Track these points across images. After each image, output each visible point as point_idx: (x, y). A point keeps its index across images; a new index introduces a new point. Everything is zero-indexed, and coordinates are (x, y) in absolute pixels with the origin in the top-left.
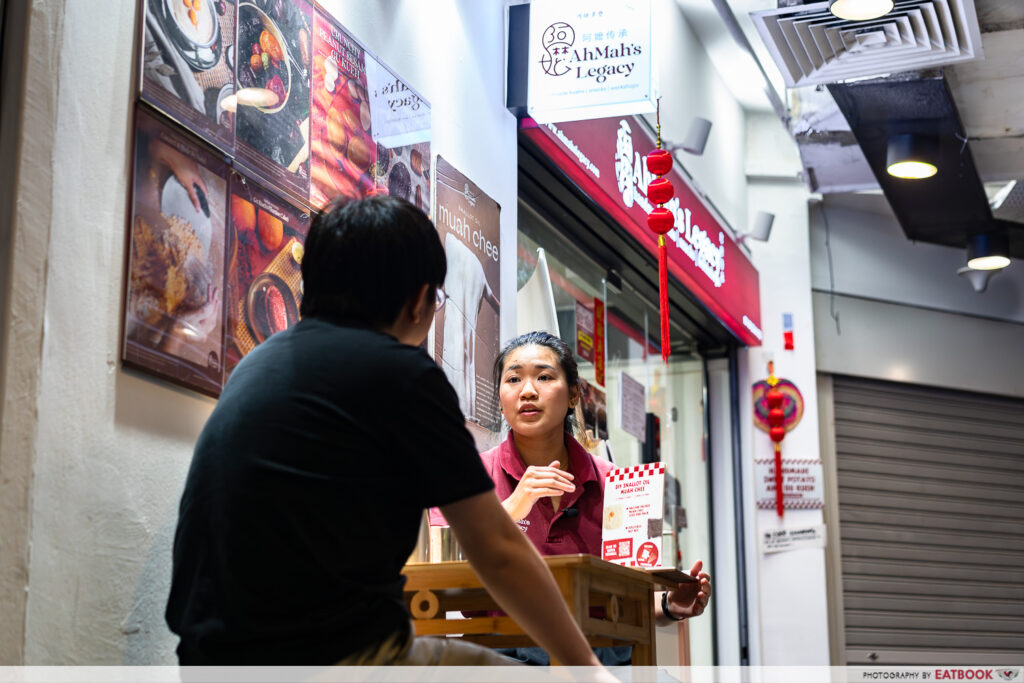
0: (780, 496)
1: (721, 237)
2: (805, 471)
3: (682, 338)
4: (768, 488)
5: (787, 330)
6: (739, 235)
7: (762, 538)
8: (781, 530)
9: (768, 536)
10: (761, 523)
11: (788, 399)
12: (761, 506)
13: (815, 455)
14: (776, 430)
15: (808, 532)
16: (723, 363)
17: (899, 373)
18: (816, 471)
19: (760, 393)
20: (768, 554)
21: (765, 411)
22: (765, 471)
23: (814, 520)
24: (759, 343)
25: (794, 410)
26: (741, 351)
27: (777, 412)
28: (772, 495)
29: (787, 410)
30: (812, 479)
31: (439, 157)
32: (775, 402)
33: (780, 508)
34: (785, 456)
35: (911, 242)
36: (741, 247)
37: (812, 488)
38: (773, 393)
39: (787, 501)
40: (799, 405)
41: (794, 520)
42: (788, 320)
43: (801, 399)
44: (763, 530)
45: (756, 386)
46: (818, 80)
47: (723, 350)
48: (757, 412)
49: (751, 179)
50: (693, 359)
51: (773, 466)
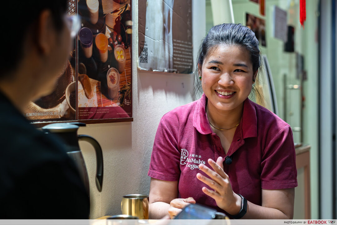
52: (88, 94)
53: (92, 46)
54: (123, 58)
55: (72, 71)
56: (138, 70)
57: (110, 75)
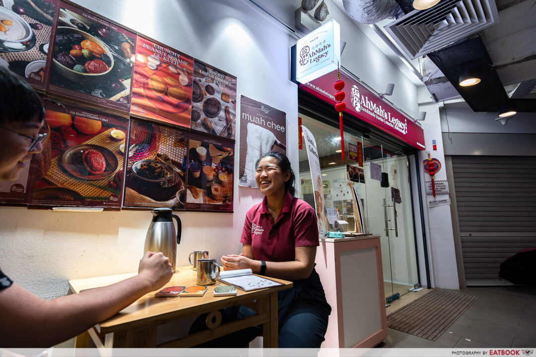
0: (434, 191)
1: (406, 120)
2: (443, 184)
3: (399, 150)
4: (430, 189)
5: (434, 145)
6: (415, 120)
7: (428, 203)
8: (435, 200)
9: (431, 202)
10: (428, 199)
11: (435, 164)
12: (428, 194)
13: (445, 179)
14: (431, 173)
15: (445, 201)
16: (413, 156)
17: (477, 153)
18: (446, 184)
19: (426, 163)
20: (431, 207)
21: (428, 168)
22: (429, 184)
23: (447, 197)
24: (424, 149)
25: (438, 167)
26: (419, 152)
27: (432, 168)
28: (431, 191)
29: (435, 167)
30: (445, 186)
31: (242, 96)
32: (432, 165)
33: (434, 194)
34: (435, 180)
35: (475, 113)
36: (416, 123)
37: (445, 188)
38: (430, 162)
39: (436, 192)
40: (439, 165)
41: (439, 198)
42: (434, 142)
43: (440, 163)
44: (429, 201)
45: (424, 161)
46: (423, 53)
47: (413, 152)
48: (425, 168)
49: (420, 105)
50: (403, 156)
51: (431, 183)
52: (195, 196)
53: (199, 172)
54: (226, 179)
55: (183, 183)
56: (239, 186)
57: (214, 187)
